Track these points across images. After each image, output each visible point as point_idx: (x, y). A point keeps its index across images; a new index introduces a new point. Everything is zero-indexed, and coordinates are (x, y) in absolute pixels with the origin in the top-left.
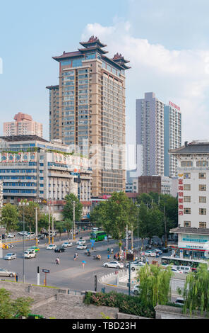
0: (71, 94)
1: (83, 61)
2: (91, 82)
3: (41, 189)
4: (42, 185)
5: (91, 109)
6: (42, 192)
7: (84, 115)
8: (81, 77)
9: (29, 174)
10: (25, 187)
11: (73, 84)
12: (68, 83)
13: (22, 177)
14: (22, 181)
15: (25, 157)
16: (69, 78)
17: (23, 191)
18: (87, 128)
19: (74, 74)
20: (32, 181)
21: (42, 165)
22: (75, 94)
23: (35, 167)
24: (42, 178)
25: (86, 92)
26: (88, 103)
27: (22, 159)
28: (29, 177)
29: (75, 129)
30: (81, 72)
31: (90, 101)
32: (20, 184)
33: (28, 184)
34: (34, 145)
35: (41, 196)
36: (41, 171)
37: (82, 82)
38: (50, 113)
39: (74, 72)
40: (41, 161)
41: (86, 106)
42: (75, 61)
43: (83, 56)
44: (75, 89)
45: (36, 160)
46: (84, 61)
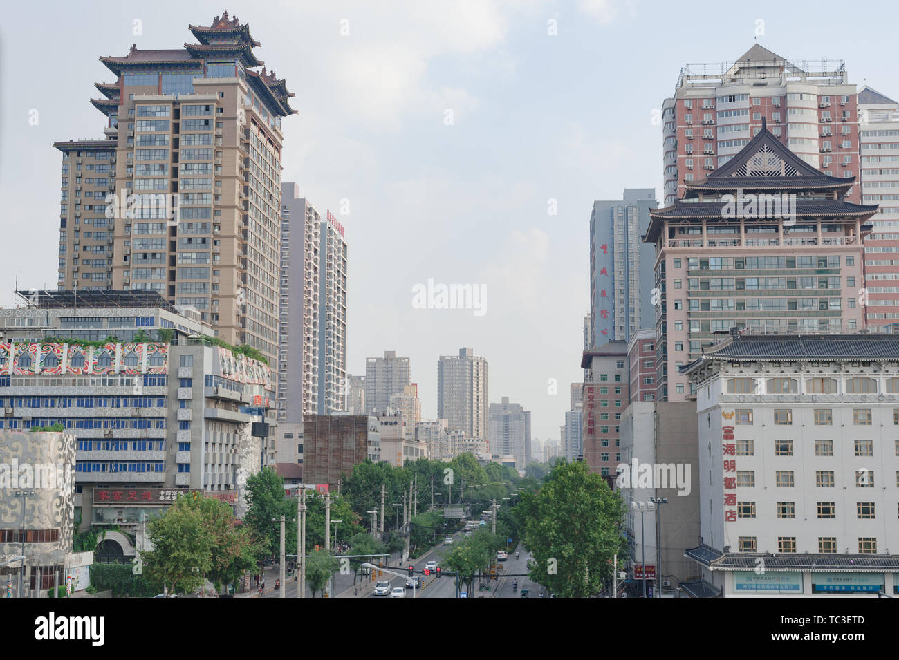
0: (158, 173)
1: (195, 81)
2: (220, 142)
3: (183, 457)
4: (185, 446)
5: (218, 219)
6: (184, 468)
7: (198, 236)
8: (189, 124)
9: (145, 412)
10: (129, 454)
11: (162, 142)
12: (147, 140)
13: (118, 421)
14: (117, 434)
15: (130, 358)
16: (151, 123)
17: (121, 465)
18: (205, 275)
19: (168, 114)
20: (154, 432)
21: (187, 382)
22: (168, 173)
23: (163, 390)
24: (185, 424)
25: (205, 169)
26: (209, 201)
27: (117, 365)
28: (142, 422)
29: (166, 277)
30: (188, 111)
31: (216, 196)
32: (110, 442)
33: (139, 443)
34: (151, 320)
35: (182, 479)
36: (183, 403)
37: (192, 140)
38: (64, 223)
39: (170, 109)
40: (185, 373)
41: (205, 212)
42: (169, 77)
43: (197, 66)
44: (169, 158)
45: (165, 368)
46: (198, 79)
